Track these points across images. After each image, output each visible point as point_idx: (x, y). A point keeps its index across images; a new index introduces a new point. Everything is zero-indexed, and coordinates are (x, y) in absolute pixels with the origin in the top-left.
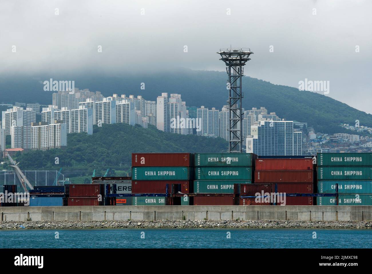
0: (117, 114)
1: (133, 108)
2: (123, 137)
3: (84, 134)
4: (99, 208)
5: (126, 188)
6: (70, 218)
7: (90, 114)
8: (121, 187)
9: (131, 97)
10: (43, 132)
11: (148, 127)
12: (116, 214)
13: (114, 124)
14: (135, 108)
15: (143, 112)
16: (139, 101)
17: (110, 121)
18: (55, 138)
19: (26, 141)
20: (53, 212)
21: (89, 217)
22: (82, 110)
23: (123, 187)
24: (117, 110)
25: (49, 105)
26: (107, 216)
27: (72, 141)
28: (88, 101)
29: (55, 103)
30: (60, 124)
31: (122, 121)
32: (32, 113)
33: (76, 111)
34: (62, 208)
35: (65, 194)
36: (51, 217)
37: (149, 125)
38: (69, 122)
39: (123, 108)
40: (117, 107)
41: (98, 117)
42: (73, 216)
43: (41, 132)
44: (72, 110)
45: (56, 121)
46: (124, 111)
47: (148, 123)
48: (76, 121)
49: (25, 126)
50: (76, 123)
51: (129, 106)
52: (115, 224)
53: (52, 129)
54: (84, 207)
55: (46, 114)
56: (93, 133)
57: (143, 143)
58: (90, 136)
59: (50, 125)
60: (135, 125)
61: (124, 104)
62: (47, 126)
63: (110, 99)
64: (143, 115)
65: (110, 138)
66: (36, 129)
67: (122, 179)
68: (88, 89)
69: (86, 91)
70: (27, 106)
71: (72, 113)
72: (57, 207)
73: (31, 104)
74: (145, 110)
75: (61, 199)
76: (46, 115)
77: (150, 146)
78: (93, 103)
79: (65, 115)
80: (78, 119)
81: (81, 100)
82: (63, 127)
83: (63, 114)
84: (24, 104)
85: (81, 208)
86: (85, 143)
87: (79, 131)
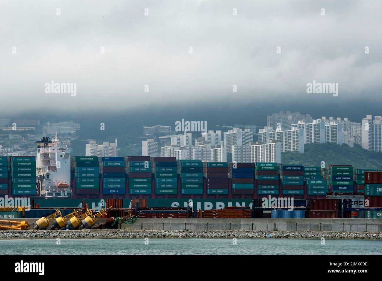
0: (326, 134)
1: (341, 129)
2: (332, 155)
3: (296, 152)
4: (337, 220)
5: (358, 203)
6: (312, 228)
7: (302, 134)
8: (353, 201)
9: (338, 119)
10: (260, 151)
11: (354, 146)
12: (353, 226)
13: (323, 144)
14: (342, 129)
15: (349, 133)
16: (345, 122)
17: (319, 141)
18: (270, 156)
19: (245, 158)
20: (297, 223)
21: (329, 228)
22: (295, 131)
23: (355, 202)
24: (326, 131)
25: (265, 127)
26: (345, 228)
27: (286, 158)
28: (300, 122)
29: (270, 125)
30: (275, 143)
31: (330, 141)
32: (250, 134)
33: (289, 132)
34: (305, 220)
35: (306, 208)
36: (295, 227)
37: (355, 144)
38: (282, 141)
39: (332, 129)
40: (326, 128)
41: (308, 137)
42: (314, 227)
43: (258, 151)
44: (285, 131)
45: (271, 141)
46: (332, 132)
47: (354, 143)
48: (289, 141)
49: (244, 146)
50: (289, 142)
51: (336, 127)
52: (352, 235)
53: (268, 148)
54: (324, 220)
55: (262, 134)
56: (304, 151)
57: (350, 161)
58: (302, 154)
59: (266, 144)
60: (342, 144)
61: (332, 126)
62: (263, 145)
63: (319, 121)
64: (349, 135)
65: (320, 156)
66: (254, 148)
67: (353, 195)
68: (299, 112)
69: (297, 114)
70: (245, 128)
71: (286, 134)
72: (300, 219)
73: (248, 126)
74: (351, 130)
75: (303, 212)
76: (262, 136)
77: (356, 163)
78: (304, 124)
79: (279, 136)
80: (290, 139)
81: (293, 122)
82: (278, 146)
83: (277, 134)
84: (243, 126)
85: (321, 220)
86: (297, 161)
87: (292, 150)
